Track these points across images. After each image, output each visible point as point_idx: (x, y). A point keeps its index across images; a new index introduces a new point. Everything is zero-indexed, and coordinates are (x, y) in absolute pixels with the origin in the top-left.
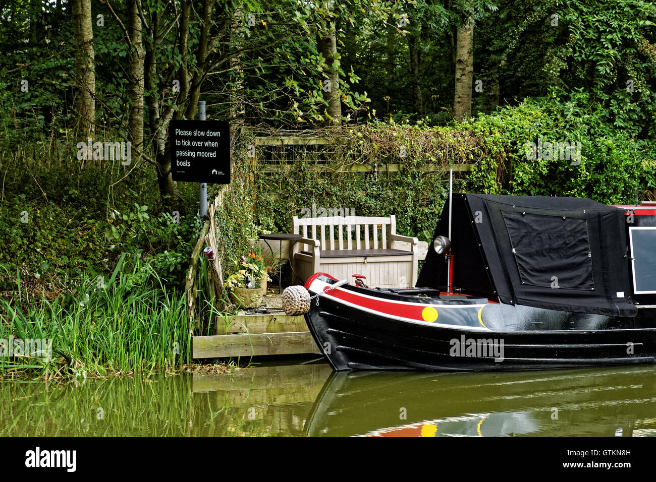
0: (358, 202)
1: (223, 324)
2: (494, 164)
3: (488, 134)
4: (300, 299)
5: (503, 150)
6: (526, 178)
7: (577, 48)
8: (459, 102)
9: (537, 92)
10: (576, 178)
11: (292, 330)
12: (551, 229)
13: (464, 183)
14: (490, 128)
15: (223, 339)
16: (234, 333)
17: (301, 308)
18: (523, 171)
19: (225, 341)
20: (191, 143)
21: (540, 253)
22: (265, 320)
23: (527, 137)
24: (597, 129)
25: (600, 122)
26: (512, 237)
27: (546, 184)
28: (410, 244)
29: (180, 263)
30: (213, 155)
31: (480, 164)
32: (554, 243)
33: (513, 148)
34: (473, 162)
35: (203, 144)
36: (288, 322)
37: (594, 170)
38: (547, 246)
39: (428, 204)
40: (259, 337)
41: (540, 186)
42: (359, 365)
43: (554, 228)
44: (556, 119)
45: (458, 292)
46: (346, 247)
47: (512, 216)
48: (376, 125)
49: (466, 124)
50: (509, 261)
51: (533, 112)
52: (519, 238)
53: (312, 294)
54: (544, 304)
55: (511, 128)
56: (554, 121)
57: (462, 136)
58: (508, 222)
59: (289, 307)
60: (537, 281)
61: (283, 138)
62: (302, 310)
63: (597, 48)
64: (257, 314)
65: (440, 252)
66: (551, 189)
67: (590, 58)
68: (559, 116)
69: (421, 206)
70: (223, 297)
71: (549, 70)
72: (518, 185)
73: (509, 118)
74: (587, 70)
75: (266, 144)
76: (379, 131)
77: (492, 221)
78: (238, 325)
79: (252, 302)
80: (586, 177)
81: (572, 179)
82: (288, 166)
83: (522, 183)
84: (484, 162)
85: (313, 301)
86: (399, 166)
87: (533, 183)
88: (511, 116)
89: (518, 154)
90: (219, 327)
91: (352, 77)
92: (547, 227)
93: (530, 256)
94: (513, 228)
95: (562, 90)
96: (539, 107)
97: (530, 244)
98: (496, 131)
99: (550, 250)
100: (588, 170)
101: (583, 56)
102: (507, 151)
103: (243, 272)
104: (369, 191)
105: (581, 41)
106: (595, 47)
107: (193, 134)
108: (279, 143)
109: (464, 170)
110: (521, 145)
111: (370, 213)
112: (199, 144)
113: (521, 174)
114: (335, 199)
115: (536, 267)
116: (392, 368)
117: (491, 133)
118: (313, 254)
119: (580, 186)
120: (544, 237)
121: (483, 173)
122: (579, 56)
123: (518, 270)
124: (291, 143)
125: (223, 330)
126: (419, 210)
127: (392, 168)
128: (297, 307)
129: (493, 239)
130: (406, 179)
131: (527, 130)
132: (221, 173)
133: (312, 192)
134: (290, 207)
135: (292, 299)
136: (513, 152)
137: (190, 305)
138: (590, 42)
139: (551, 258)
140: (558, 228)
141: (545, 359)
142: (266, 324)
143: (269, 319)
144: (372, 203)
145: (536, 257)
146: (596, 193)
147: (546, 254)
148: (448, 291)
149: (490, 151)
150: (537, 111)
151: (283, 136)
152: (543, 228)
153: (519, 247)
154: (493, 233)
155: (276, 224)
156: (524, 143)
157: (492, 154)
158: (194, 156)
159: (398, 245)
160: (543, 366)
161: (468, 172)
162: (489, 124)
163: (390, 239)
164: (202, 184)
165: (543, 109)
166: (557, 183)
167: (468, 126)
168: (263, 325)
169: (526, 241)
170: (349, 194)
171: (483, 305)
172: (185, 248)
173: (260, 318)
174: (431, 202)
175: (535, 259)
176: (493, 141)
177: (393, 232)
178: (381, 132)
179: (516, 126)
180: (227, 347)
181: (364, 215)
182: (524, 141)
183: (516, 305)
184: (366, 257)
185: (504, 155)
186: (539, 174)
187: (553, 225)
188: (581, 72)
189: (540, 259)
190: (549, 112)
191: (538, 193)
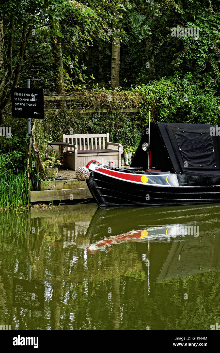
0: (90, 127)
1: (43, 185)
2: (151, 108)
3: (147, 94)
4: (85, 173)
5: (154, 101)
6: (166, 115)
7: (187, 53)
8: (113, 79)
9: (169, 74)
10: (189, 115)
11: (74, 188)
12: (196, 139)
13: (137, 117)
14: (148, 91)
15: (44, 192)
16: (49, 190)
17: (86, 177)
18: (164, 112)
19: (45, 194)
20: (23, 99)
21: (192, 150)
22: (62, 183)
23: (166, 95)
24: (196, 92)
25: (198, 88)
26: (179, 143)
27: (175, 118)
28: (117, 147)
29: (21, 157)
30: (35, 105)
31: (144, 108)
32: (198, 145)
33: (159, 101)
34: (141, 108)
35: (29, 100)
36: (72, 184)
37: (198, 111)
38: (194, 147)
39: (121, 128)
40: (60, 191)
41: (172, 119)
42: (111, 204)
43: (198, 138)
44: (178, 87)
45: (154, 169)
46: (87, 148)
47: (178, 133)
48: (97, 90)
49: (137, 89)
50: (178, 154)
51: (168, 84)
52: (182, 143)
53: (90, 170)
54: (195, 174)
55: (158, 91)
56: (177, 88)
57: (136, 95)
58: (176, 136)
59: (80, 177)
60: (191, 163)
61: (55, 96)
62: (86, 178)
63: (197, 53)
64: (57, 181)
65: (145, 150)
66: (177, 120)
67: (194, 58)
68: (179, 85)
69: (118, 128)
70: (43, 173)
71: (175, 64)
72: (162, 118)
73: (156, 86)
74: (192, 64)
75: (48, 99)
76: (99, 93)
77: (170, 135)
78: (50, 186)
79: (53, 175)
80: (194, 114)
81: (188, 115)
82: (58, 110)
83: (164, 117)
84: (146, 107)
85: (91, 174)
86: (107, 110)
87: (168, 118)
88: (157, 85)
89: (162, 103)
90: (42, 187)
91: (83, 67)
92: (194, 138)
93: (187, 151)
94: (179, 139)
95: (180, 73)
96: (170, 81)
97: (187, 146)
98: (151, 92)
99: (196, 149)
100: (195, 111)
101: (190, 57)
102: (156, 103)
103: (49, 160)
104: (94, 121)
105: (189, 50)
106: (196, 53)
107: (24, 95)
108: (54, 99)
109: (136, 111)
110: (163, 100)
111: (95, 132)
112: (27, 100)
113: (163, 113)
114: (79, 125)
115: (190, 156)
116: (126, 205)
117: (149, 94)
118: (74, 152)
119: (192, 119)
120: (193, 142)
121: (145, 113)
122: (188, 57)
123: (183, 159)
124: (59, 99)
125: (43, 188)
126: (117, 131)
127: (105, 111)
128: (84, 177)
129: (170, 144)
130: (111, 116)
131: (166, 92)
132: (39, 113)
133: (69, 122)
134: (59, 130)
135: (81, 173)
136: (159, 103)
137: (29, 177)
138: (193, 50)
139: (197, 153)
140: (199, 138)
141: (196, 199)
142: (62, 185)
143: (64, 183)
144: (96, 127)
145: (190, 152)
146: (199, 122)
147: (194, 150)
148: (149, 168)
149: (148, 102)
150: (169, 83)
151: (55, 95)
152: (193, 138)
153: (182, 147)
154: (171, 141)
155: (53, 138)
156: (164, 98)
157: (150, 104)
158: (24, 106)
159: (110, 147)
160: (195, 203)
161: (138, 112)
162: (148, 89)
163: (107, 144)
164: (28, 119)
165: (172, 82)
166: (179, 117)
167: (138, 90)
168: (61, 186)
169: (185, 144)
170: (86, 123)
171: (168, 175)
172: (23, 149)
173: (60, 182)
174: (122, 127)
175: (189, 153)
176: (150, 98)
177: (108, 141)
178: (100, 94)
179: (160, 90)
180: (46, 196)
181: (93, 133)
182: (165, 97)
183: (183, 174)
184: (98, 153)
185: (155, 104)
186: (171, 113)
187: (197, 137)
188: (189, 64)
189: (192, 153)
190: (175, 83)
191: (171, 122)
